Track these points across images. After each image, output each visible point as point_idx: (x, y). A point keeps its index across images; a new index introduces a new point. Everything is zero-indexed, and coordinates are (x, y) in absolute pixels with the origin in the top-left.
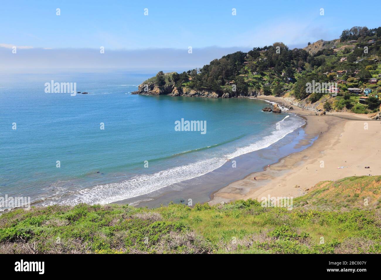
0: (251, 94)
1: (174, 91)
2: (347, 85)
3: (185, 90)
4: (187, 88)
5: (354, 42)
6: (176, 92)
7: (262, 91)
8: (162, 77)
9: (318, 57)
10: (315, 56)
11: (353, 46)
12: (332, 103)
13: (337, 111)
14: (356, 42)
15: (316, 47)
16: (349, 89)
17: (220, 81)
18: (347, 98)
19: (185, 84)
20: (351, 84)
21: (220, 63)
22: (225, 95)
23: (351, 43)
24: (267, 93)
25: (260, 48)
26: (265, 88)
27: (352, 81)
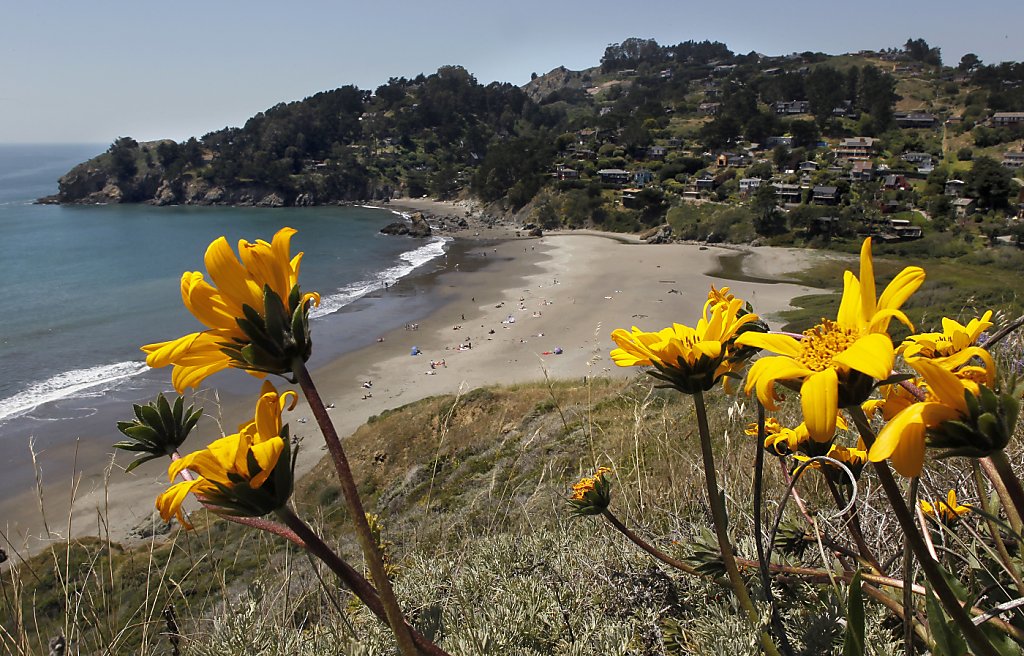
0: (375, 195)
1: (161, 191)
2: (596, 163)
3: (192, 188)
4: (198, 182)
5: (629, 74)
6: (167, 194)
7: (404, 187)
8: (128, 154)
9: (550, 105)
10: (543, 102)
11: (628, 83)
12: (558, 207)
13: (570, 227)
14: (635, 74)
15: (550, 86)
16: (602, 171)
17: (286, 160)
18: (594, 192)
19: (193, 173)
20: (607, 160)
21: (289, 114)
22: (301, 198)
23: (626, 76)
24: (417, 191)
25: (405, 80)
26: (412, 178)
27: (609, 154)
